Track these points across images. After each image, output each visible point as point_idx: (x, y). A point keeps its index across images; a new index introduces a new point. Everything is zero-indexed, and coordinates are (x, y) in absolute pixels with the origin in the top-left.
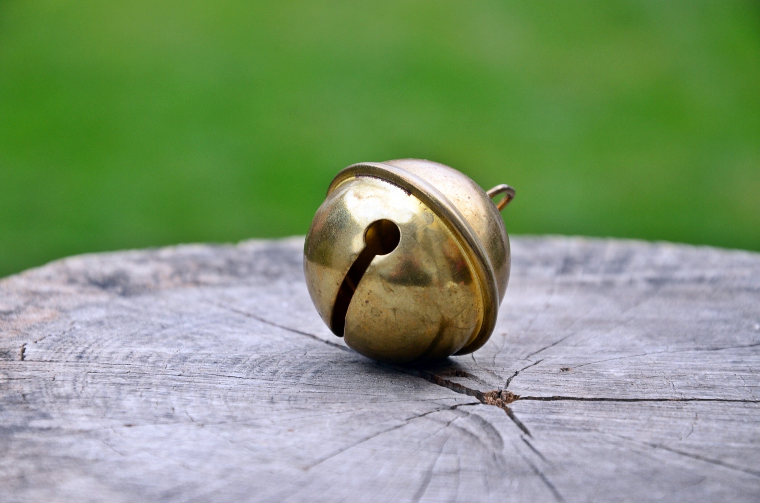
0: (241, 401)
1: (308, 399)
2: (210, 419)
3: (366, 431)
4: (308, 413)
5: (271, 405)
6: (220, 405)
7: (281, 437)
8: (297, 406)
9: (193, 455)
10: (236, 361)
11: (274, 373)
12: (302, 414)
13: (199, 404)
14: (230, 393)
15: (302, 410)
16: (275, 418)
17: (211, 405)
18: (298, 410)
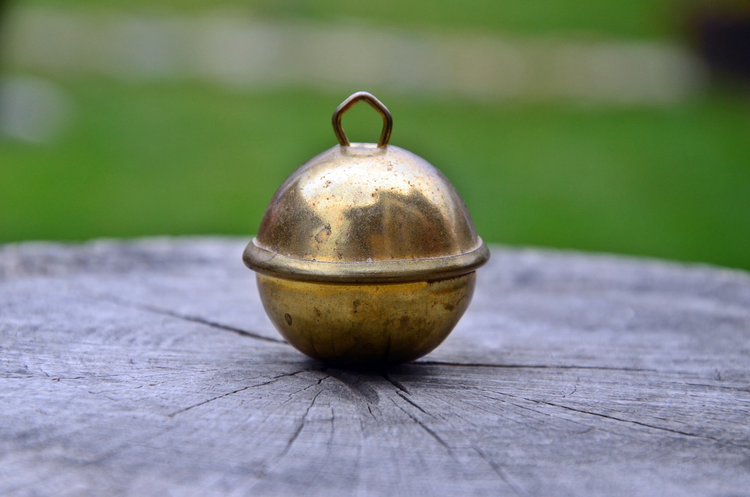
0: (98, 361)
1: (169, 361)
2: (66, 375)
3: (233, 387)
4: (171, 372)
5: (131, 365)
6: (77, 364)
7: (142, 389)
8: (158, 366)
9: (50, 403)
10: (91, 331)
11: (132, 341)
12: (165, 372)
13: (53, 363)
14: (86, 356)
15: (164, 369)
16: (136, 376)
17: (67, 364)
18: (160, 369)
